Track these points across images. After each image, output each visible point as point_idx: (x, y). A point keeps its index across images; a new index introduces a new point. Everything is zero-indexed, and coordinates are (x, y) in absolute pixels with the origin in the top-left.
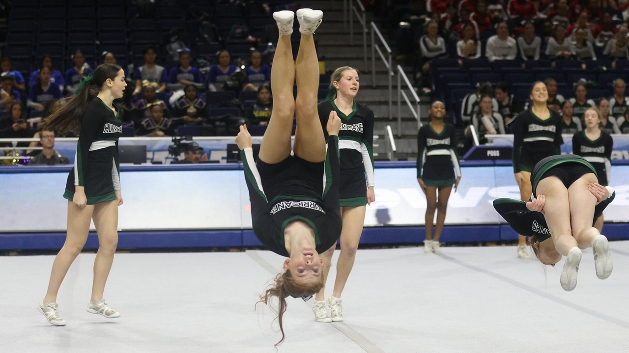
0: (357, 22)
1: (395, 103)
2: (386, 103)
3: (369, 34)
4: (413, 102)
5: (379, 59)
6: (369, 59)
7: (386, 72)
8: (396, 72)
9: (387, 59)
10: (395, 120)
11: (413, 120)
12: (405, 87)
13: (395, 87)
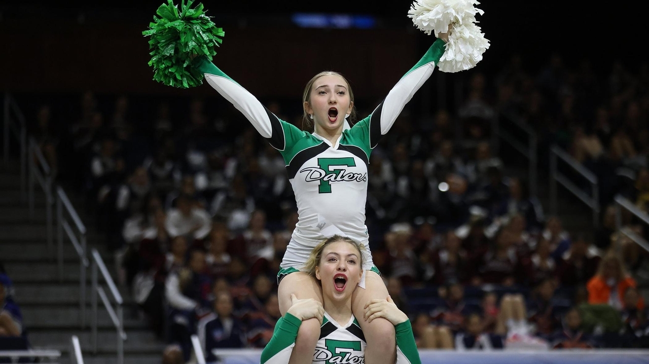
0: (38, 189)
1: (89, 305)
2: (76, 305)
3: (54, 206)
4: (114, 304)
5: (67, 241)
6: (55, 242)
7: (76, 261)
8: (91, 260)
9: (79, 241)
10: (88, 329)
11: (113, 329)
12: (103, 282)
13: (89, 283)
